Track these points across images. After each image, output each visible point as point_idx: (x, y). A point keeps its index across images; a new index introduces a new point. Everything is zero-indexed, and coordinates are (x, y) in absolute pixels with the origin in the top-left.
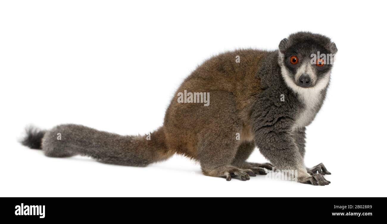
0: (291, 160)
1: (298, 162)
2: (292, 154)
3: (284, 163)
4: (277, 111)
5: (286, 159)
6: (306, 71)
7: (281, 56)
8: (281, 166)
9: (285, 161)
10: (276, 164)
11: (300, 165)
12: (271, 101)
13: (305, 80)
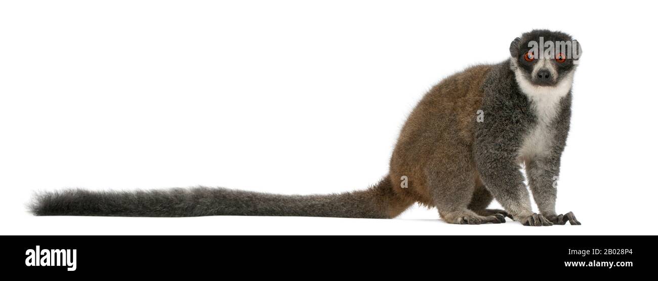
0: (513, 193)
1: (522, 196)
2: (515, 186)
3: (505, 195)
4: (500, 129)
5: (507, 191)
6: (544, 65)
7: (514, 61)
8: (502, 198)
9: (506, 194)
10: (496, 195)
11: (525, 200)
12: (493, 116)
13: (544, 74)
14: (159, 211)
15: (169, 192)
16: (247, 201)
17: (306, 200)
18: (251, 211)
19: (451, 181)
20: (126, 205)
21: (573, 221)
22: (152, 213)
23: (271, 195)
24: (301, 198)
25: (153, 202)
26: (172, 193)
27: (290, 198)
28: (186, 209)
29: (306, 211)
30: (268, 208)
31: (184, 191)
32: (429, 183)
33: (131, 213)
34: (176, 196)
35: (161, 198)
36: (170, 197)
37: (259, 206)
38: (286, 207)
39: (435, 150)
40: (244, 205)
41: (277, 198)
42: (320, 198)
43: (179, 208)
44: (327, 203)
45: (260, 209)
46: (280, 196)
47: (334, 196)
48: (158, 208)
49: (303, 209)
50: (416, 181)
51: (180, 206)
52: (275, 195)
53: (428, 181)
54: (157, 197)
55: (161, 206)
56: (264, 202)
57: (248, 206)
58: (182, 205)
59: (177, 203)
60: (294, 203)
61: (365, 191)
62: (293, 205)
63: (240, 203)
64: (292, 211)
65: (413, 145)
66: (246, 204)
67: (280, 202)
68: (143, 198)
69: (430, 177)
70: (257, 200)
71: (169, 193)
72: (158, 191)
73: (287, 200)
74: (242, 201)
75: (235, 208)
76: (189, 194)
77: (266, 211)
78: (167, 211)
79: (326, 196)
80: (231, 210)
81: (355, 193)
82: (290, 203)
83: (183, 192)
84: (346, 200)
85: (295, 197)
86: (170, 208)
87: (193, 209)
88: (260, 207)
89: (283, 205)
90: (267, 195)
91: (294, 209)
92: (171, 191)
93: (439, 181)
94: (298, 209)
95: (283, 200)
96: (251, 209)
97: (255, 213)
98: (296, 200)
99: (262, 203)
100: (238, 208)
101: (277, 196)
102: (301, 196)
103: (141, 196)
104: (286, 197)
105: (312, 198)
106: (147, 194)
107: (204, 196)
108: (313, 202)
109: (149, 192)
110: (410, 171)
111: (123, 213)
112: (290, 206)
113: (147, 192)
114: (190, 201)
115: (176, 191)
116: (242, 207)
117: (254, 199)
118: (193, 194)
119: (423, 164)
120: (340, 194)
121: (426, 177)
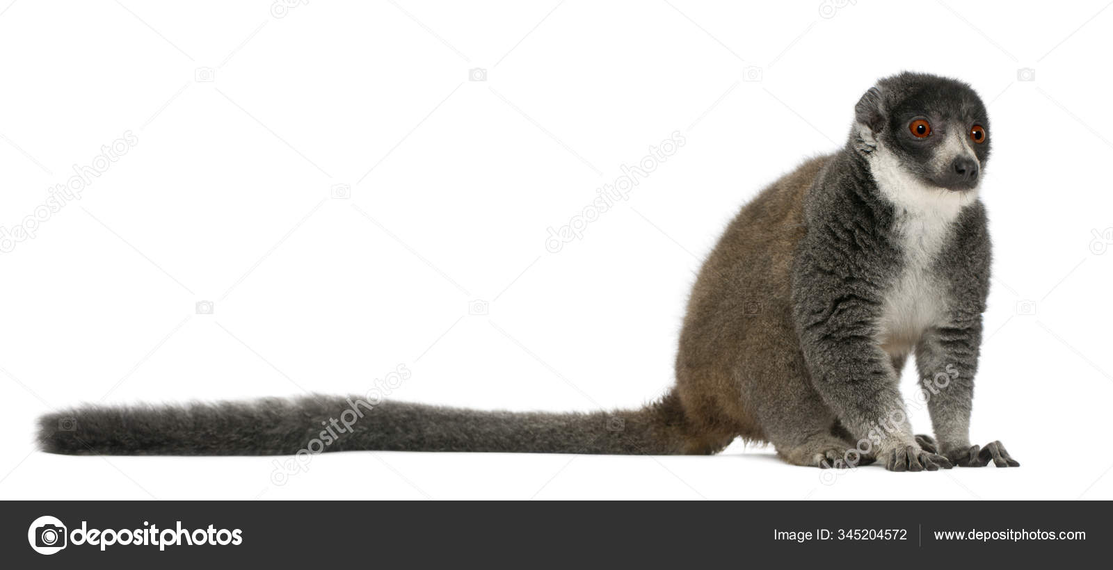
14: (235, 441)
15: (255, 405)
16: (405, 421)
17: (521, 420)
18: (412, 441)
19: (787, 385)
20: (170, 431)
21: (1001, 459)
22: (221, 446)
23: (452, 411)
24: (510, 416)
25: (223, 425)
26: (259, 406)
27: (490, 415)
28: (288, 436)
29: (518, 442)
30: (445, 435)
31: (282, 403)
32: (747, 395)
33: (181, 449)
34: (268, 413)
35: (239, 417)
36: (255, 415)
37: (429, 431)
38: (479, 432)
39: (747, 330)
40: (398, 428)
41: (464, 414)
42: (548, 420)
43: (273, 436)
44: (560, 426)
45: (429, 436)
46: (468, 412)
47: (576, 416)
48: (234, 437)
49: (512, 438)
50: (720, 395)
51: (274, 431)
52: (459, 410)
53: (742, 392)
54: (231, 415)
55: (239, 432)
56: (437, 423)
57: (407, 431)
58: (278, 430)
59: (268, 427)
60: (497, 425)
61: (636, 412)
62: (493, 429)
63: (392, 424)
64: (491, 442)
65: (706, 328)
66: (403, 427)
67: (468, 423)
68: (204, 416)
69: (747, 384)
70: (424, 419)
71: (253, 407)
72: (233, 404)
73: (481, 419)
74: (396, 422)
75: (381, 434)
76: (294, 408)
77: (440, 441)
78: (251, 443)
79: (560, 416)
80: (374, 436)
81: (618, 414)
82: (488, 424)
83: (280, 405)
84: (598, 424)
85: (499, 414)
86: (255, 436)
87: (300, 436)
88: (430, 433)
89: (473, 430)
90: (444, 409)
91: (495, 438)
92: (258, 403)
93: (764, 389)
94: (502, 438)
95: (475, 419)
96: (412, 436)
97: (418, 443)
98: (500, 420)
99: (434, 425)
100: (387, 433)
101: (463, 412)
102: (511, 413)
103: (200, 413)
104: (481, 413)
105: (533, 418)
106: (211, 410)
107: (322, 412)
108: (534, 425)
109: (214, 406)
110: (708, 376)
111: (164, 449)
112: (488, 430)
113: (211, 406)
114: (295, 421)
115: (268, 402)
116: (395, 432)
117: (418, 417)
118: (301, 407)
119: (730, 360)
120: (587, 413)
121: (739, 386)
